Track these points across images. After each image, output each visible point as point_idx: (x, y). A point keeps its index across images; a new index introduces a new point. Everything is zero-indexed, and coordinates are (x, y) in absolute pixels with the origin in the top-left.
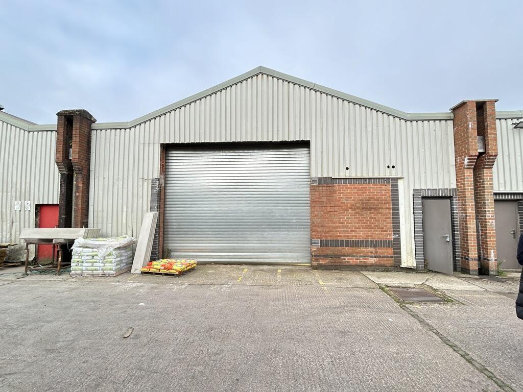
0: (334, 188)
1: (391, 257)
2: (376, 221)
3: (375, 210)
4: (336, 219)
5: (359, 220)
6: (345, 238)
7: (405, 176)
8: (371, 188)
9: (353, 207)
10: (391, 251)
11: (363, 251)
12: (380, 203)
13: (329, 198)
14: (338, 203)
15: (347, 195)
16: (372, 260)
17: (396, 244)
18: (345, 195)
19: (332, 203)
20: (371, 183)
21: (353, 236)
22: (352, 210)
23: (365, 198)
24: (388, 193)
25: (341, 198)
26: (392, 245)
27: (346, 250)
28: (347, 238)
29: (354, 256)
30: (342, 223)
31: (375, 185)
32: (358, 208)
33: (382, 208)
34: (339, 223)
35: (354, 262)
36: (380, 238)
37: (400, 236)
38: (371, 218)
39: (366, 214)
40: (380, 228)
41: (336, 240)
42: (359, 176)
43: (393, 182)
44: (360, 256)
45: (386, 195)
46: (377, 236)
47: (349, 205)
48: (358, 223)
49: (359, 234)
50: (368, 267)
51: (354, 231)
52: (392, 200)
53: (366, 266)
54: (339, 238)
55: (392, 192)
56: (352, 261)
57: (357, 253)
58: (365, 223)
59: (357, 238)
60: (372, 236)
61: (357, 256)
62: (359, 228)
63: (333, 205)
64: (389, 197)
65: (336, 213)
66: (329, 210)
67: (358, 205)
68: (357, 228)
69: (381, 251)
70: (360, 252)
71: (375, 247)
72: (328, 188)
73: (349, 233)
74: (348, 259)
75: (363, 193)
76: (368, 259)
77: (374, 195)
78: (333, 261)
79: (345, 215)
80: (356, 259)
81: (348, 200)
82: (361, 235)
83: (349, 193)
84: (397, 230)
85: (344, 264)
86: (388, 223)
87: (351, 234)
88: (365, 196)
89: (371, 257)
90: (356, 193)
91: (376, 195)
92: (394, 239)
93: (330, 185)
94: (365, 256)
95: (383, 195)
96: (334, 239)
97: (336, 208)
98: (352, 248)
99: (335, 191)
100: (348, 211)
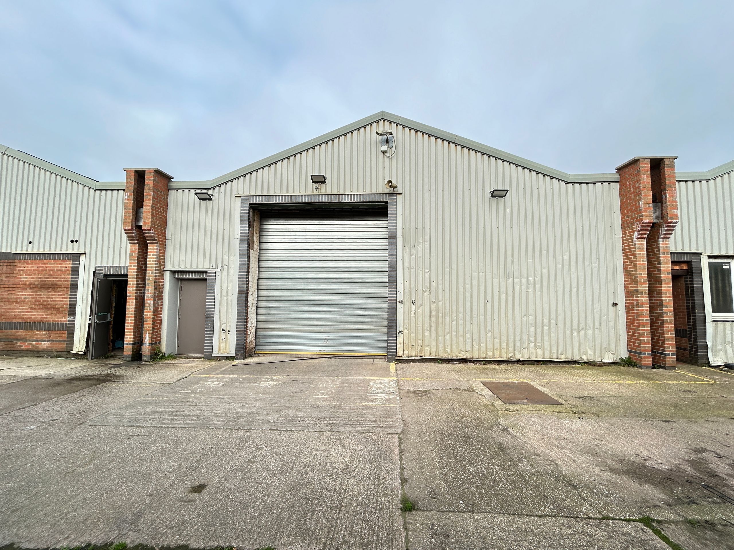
0: (15, 264)
1: (64, 341)
2: (53, 301)
3: (53, 290)
4: (13, 299)
5: (36, 301)
6: (19, 320)
7: (88, 251)
8: (52, 264)
9: (32, 286)
10: (64, 335)
11: (36, 335)
12: (58, 281)
13: (8, 275)
14: (17, 281)
15: (27, 273)
16: (44, 345)
17: (70, 327)
18: (24, 273)
19: (11, 280)
20: (53, 259)
21: (28, 318)
22: (31, 289)
23: (45, 275)
24: (68, 270)
25: (21, 275)
26: (66, 328)
27: (20, 333)
28: (22, 320)
29: (26, 340)
30: (18, 303)
31: (56, 261)
32: (36, 286)
33: (60, 287)
34: (16, 303)
35: (26, 346)
36: (55, 320)
37: (75, 318)
38: (48, 298)
39: (44, 293)
40: (56, 309)
41: (10, 322)
42: (41, 251)
43: (75, 258)
44: (33, 341)
45: (65, 272)
46: (52, 317)
47: (27, 283)
48: (34, 304)
49: (34, 315)
50: (40, 353)
51: (28, 312)
52: (72, 278)
53: (38, 352)
54: (14, 321)
55: (72, 270)
56: (25, 345)
57: (31, 336)
58: (41, 304)
59: (31, 320)
60: (47, 318)
61: (30, 340)
62: (35, 309)
63: (11, 283)
64: (69, 274)
65: (13, 292)
66: (6, 289)
67: (36, 283)
68: (33, 309)
69: (54, 335)
70: (32, 336)
71: (48, 330)
72: (9, 264)
73: (24, 315)
74: (20, 344)
75: (43, 270)
76: (41, 344)
77: (53, 272)
78: (5, 346)
79: (23, 295)
80: (28, 344)
81: (26, 278)
82: (37, 316)
83: (29, 270)
84: (72, 312)
85: (16, 349)
86: (64, 304)
87: (26, 315)
88: (45, 273)
89: (43, 341)
90: (36, 270)
91: (56, 272)
92: (69, 321)
93: (11, 261)
94: (37, 341)
95: (63, 273)
96: (9, 321)
97: (14, 286)
98: (25, 331)
99: (15, 267)
100: (26, 289)
